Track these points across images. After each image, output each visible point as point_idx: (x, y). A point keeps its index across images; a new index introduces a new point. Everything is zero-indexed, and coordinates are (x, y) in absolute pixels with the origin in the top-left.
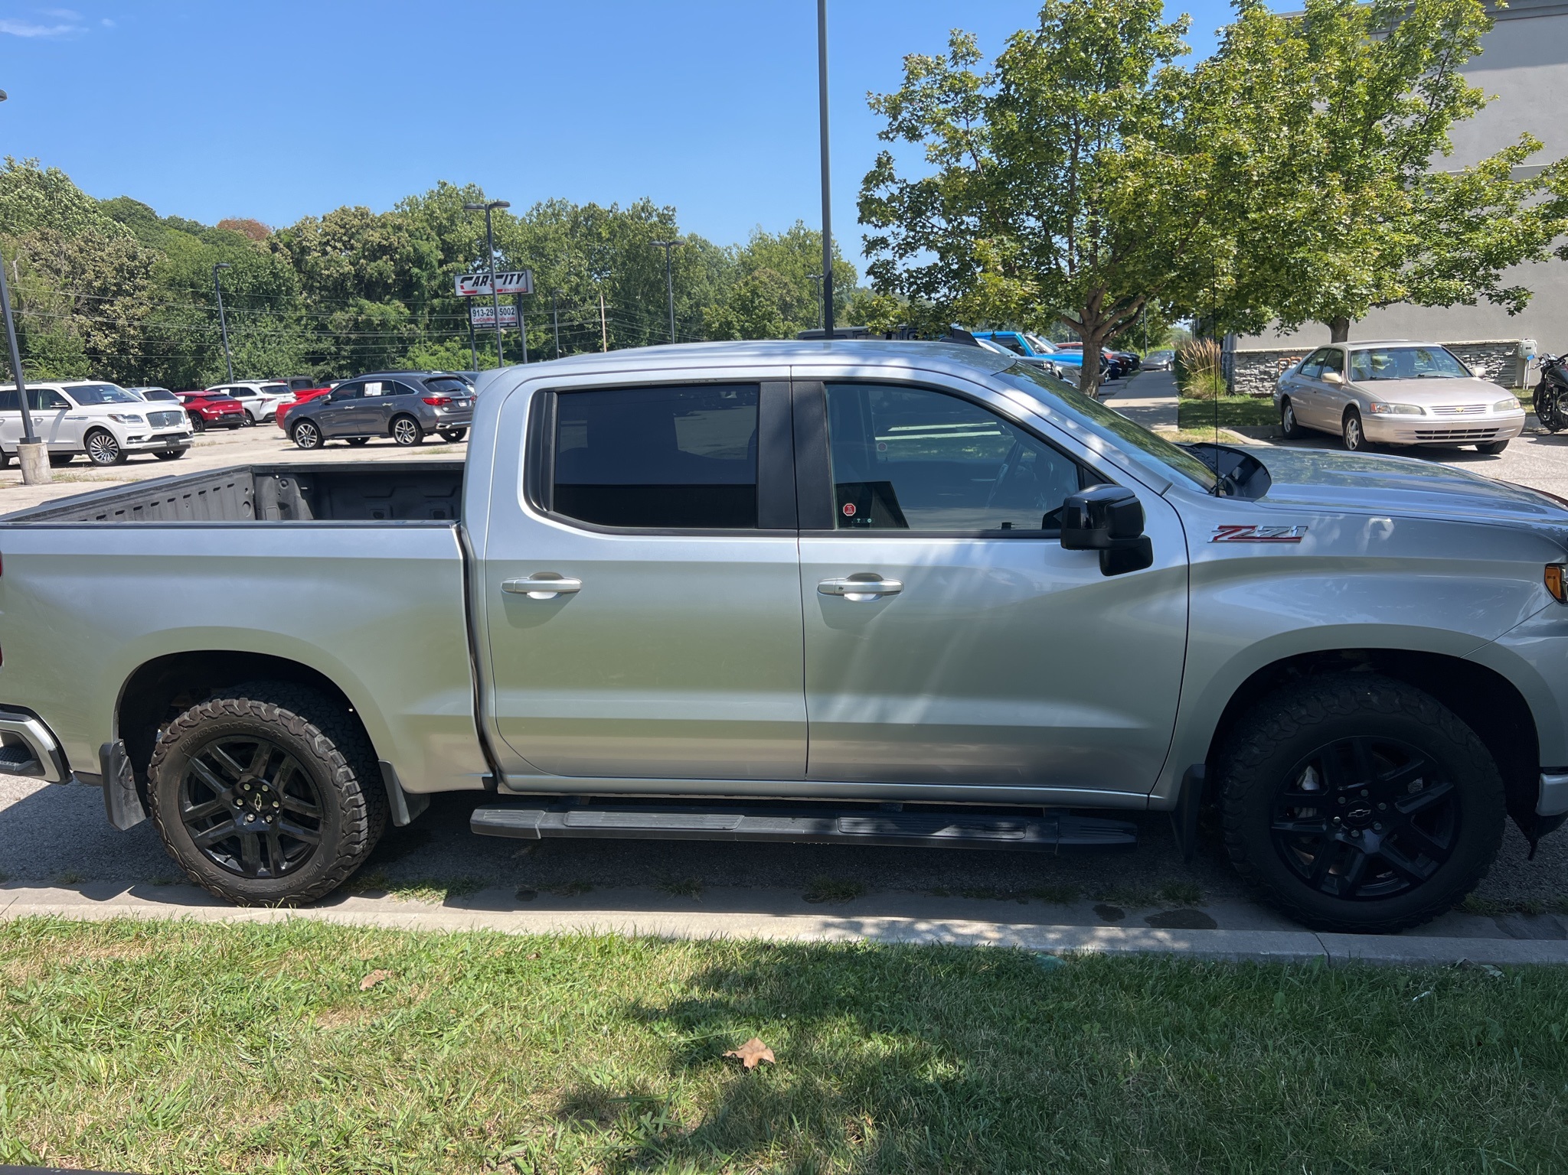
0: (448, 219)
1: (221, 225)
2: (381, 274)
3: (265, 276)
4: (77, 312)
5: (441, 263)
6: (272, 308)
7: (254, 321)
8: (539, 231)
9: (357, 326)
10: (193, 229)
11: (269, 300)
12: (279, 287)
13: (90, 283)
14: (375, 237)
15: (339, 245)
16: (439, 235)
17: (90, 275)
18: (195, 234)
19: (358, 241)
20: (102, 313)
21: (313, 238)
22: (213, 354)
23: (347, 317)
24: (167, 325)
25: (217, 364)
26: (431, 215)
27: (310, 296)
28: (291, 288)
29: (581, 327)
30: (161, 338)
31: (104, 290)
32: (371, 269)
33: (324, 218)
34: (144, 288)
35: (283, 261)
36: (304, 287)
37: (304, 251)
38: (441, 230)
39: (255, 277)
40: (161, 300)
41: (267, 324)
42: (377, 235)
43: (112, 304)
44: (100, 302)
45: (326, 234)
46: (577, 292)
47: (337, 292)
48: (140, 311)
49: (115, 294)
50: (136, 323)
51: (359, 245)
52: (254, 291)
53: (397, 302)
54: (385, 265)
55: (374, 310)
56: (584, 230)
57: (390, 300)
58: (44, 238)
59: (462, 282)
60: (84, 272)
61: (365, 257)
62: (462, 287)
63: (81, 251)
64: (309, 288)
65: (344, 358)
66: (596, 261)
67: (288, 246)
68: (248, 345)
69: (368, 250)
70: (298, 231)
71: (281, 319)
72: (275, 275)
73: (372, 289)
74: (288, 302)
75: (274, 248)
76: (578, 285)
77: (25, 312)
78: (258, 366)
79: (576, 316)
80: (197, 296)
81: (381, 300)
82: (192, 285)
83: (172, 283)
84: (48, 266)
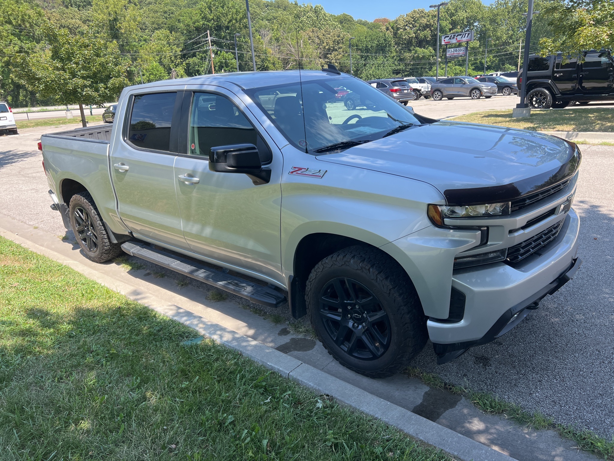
0: (454, 10)
1: (375, 21)
2: (425, 36)
3: (381, 40)
4: (320, 58)
5: (450, 30)
6: (383, 53)
7: (376, 58)
8: (495, 12)
9: (413, 59)
10: (365, 24)
11: (382, 50)
12: (386, 44)
13: (325, 47)
14: (424, 21)
15: (411, 26)
16: (451, 17)
17: (325, 44)
18: (365, 25)
19: (418, 23)
20: (328, 58)
21: (402, 24)
22: (361, 72)
23: (410, 55)
24: (347, 61)
25: (362, 75)
26: (447, 9)
27: (398, 47)
28: (390, 45)
29: (511, 54)
30: (345, 67)
31: (329, 49)
32: (422, 34)
33: (407, 15)
34: (341, 48)
35: (389, 34)
36: (396, 44)
37: (398, 29)
38: (452, 15)
39: (378, 41)
40: (346, 52)
41: (380, 59)
42: (425, 20)
43: (331, 54)
44: (328, 54)
45: (407, 22)
46: (511, 38)
47: (408, 45)
48: (339, 57)
49: (333, 51)
50: (338, 61)
51: (418, 25)
52: (377, 47)
53: (430, 48)
54: (428, 33)
55: (421, 51)
56: (518, 9)
57: (428, 47)
58: (313, 31)
59: (445, 38)
60: (323, 43)
61: (420, 30)
62: (444, 41)
63: (324, 35)
64: (397, 44)
65: (407, 72)
66: (522, 23)
67: (393, 28)
68: (373, 68)
69: (421, 27)
70: (396, 22)
71: (386, 57)
72: (385, 40)
73: (421, 43)
74: (389, 50)
75: (387, 29)
76: (512, 35)
77: (304, 59)
78: (375, 76)
79: (510, 49)
80: (358, 49)
81: (424, 48)
82: (357, 46)
83: (351, 46)
84: (313, 42)
